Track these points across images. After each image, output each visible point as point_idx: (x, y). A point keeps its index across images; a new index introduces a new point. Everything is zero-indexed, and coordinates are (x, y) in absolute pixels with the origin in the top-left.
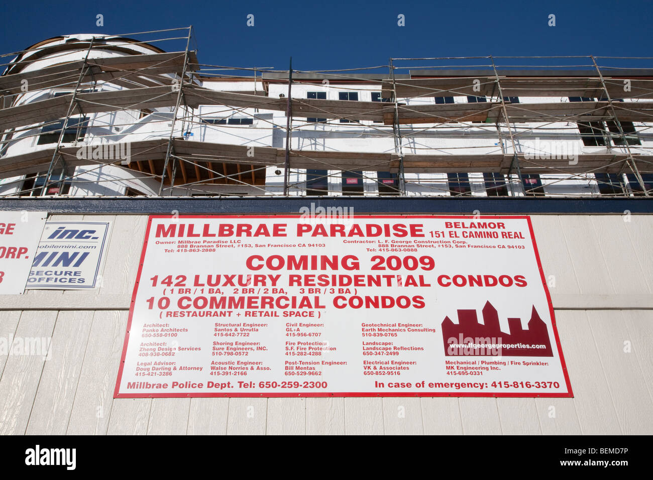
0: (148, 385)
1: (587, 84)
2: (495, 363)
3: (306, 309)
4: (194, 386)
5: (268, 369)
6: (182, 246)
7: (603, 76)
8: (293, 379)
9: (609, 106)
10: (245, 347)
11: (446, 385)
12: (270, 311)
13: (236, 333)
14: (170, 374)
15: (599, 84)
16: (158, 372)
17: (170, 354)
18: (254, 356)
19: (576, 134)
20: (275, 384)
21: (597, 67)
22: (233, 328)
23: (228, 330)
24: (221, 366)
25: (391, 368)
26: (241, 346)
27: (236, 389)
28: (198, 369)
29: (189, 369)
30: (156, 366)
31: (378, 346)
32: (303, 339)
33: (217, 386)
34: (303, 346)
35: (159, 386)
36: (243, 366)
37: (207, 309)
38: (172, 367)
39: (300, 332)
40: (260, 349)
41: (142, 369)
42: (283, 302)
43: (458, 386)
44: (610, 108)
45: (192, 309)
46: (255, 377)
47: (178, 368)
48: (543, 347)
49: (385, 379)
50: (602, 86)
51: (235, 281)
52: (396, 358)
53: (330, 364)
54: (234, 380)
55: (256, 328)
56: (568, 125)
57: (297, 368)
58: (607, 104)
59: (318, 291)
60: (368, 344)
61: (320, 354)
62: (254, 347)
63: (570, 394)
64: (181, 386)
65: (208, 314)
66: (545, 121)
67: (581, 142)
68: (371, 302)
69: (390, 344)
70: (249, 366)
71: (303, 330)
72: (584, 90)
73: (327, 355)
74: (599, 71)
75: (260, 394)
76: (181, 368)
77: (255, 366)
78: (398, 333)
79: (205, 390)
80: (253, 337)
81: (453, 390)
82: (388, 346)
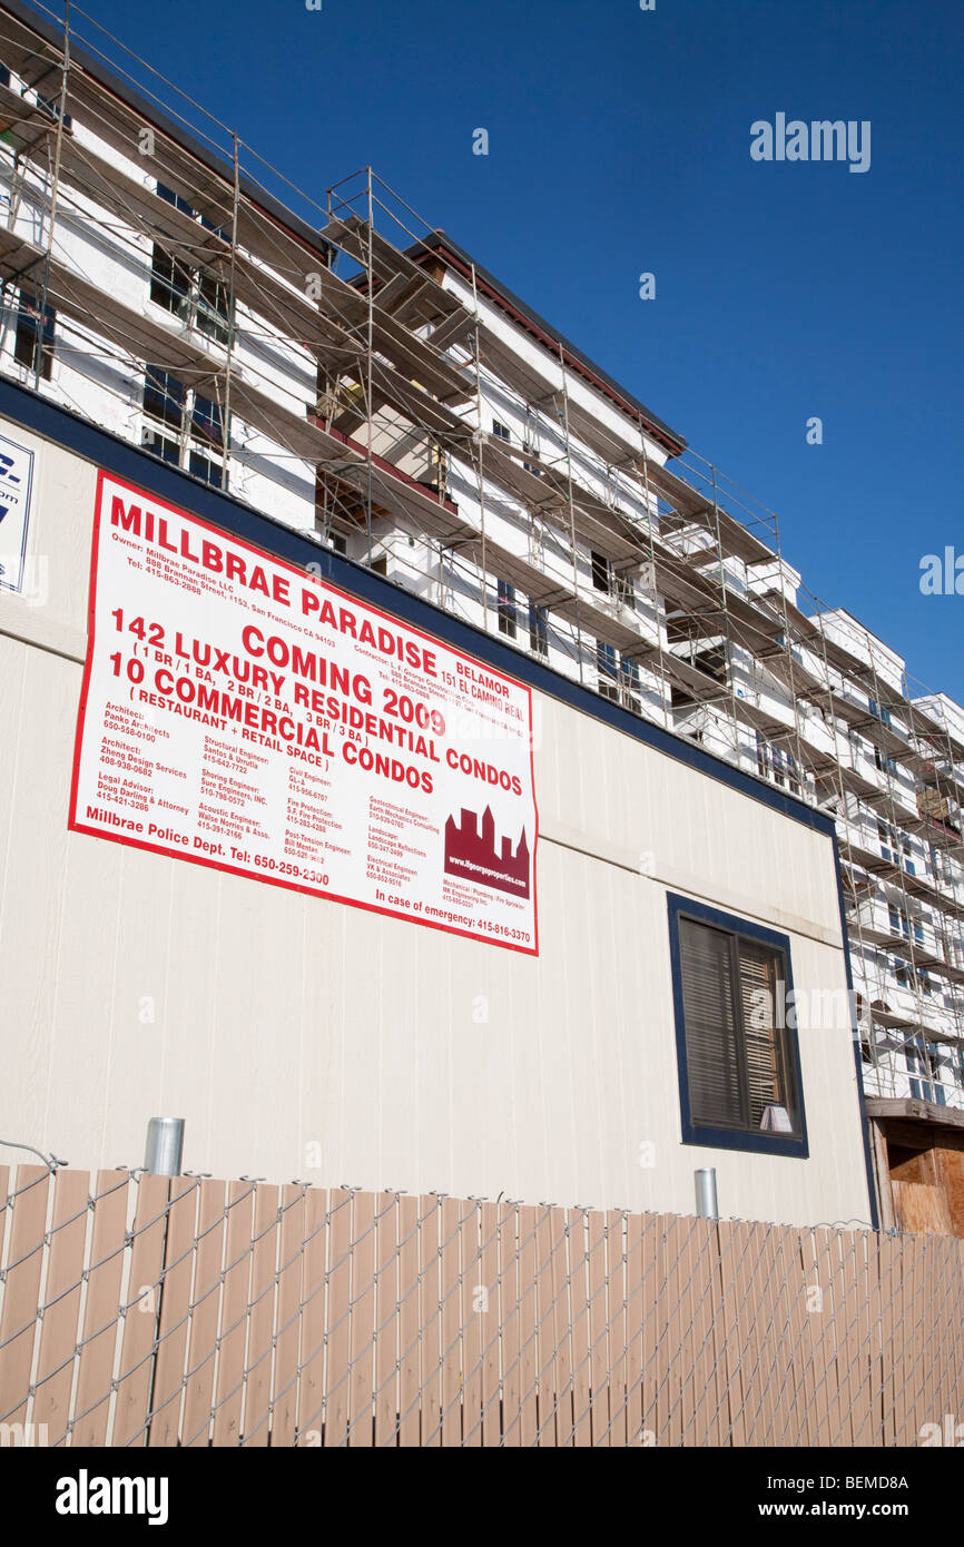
0: (115, 820)
1: (206, 185)
2: (485, 895)
3: (312, 749)
4: (177, 838)
5: (266, 836)
6: (153, 562)
7: (241, 191)
8: (293, 860)
9: (229, 255)
10: (241, 790)
11: (440, 913)
12: (272, 737)
13: (231, 762)
14: (146, 808)
15: (226, 200)
16: (129, 799)
17: (145, 772)
18: (250, 810)
19: (144, 266)
20: (270, 864)
21: (237, 165)
22: (228, 752)
23: (221, 754)
24: (212, 814)
25: (394, 875)
26: (236, 788)
27: (228, 860)
28: (182, 810)
29: (172, 807)
30: (127, 789)
31: (384, 837)
32: (309, 801)
33: (205, 846)
34: (307, 812)
35: (132, 826)
36: (238, 823)
37: (194, 705)
38: (149, 795)
39: (305, 787)
40: (259, 800)
41: (106, 788)
42: (288, 729)
43: (452, 917)
44: (228, 261)
45: (174, 696)
46: (250, 844)
47: (157, 801)
48: (523, 884)
49: (388, 889)
50: (232, 210)
51: (229, 663)
52: (400, 861)
53: (334, 849)
54: (227, 842)
55: (256, 762)
56: (137, 239)
57: (299, 845)
58: (226, 250)
59: (327, 724)
60: (374, 830)
61: (323, 830)
62: (252, 794)
63: (535, 953)
64: (161, 834)
65: (196, 715)
66: (118, 215)
67: (147, 287)
68: (382, 765)
69: (395, 837)
70: (245, 825)
71: (309, 785)
72: (196, 192)
73: (331, 835)
74: (237, 175)
75: (255, 874)
76: (160, 804)
77: (252, 828)
78: (405, 823)
79: (189, 849)
80: (250, 778)
81: (444, 921)
82: (393, 840)
